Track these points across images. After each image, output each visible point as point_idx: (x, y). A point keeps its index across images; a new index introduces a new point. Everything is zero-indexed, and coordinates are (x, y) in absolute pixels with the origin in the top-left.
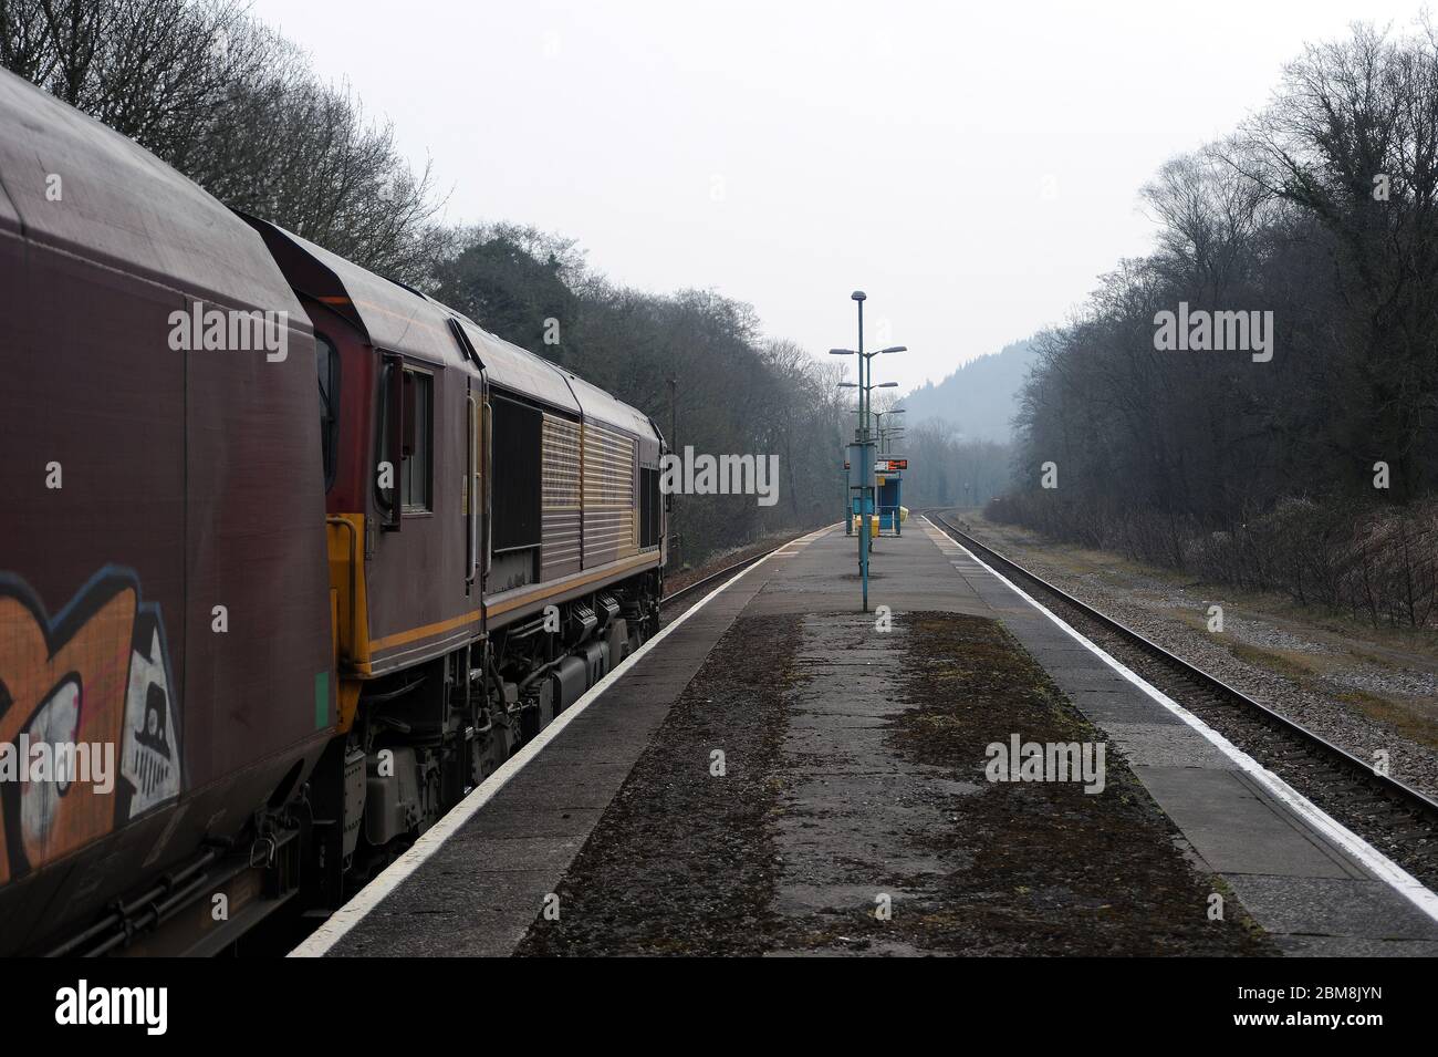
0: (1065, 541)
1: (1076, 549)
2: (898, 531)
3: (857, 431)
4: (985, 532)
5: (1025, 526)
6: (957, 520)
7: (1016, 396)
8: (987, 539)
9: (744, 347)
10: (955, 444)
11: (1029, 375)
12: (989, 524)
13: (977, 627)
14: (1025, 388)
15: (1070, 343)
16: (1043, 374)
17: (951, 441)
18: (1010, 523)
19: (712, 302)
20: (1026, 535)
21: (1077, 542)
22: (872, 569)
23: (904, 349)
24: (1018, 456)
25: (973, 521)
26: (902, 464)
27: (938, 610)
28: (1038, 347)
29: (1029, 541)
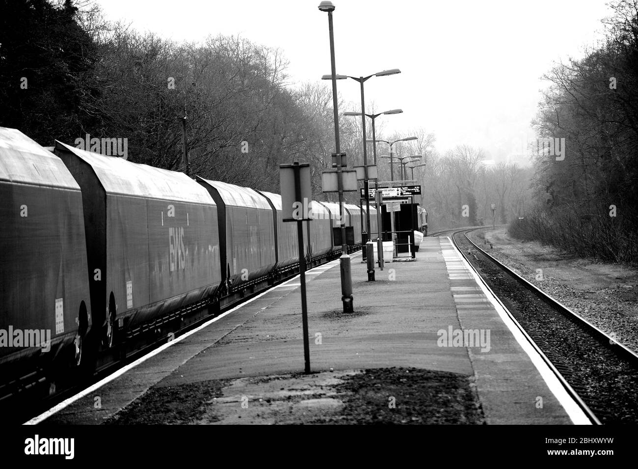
0: (583, 257)
1: (592, 263)
2: (414, 256)
3: (334, 156)
4: (508, 249)
5: (544, 243)
6: (484, 238)
7: (534, 123)
8: (507, 256)
9: (275, 88)
10: (482, 169)
11: (543, 101)
12: (513, 240)
13: (437, 392)
14: (542, 116)
15: (581, 69)
16: (557, 100)
17: (477, 168)
18: (532, 240)
19: (241, 45)
20: (546, 250)
21: (594, 255)
22: (356, 304)
23: (398, 72)
24: (538, 177)
25: (498, 239)
26: (416, 190)
27: (398, 365)
28: (551, 75)
29: (548, 257)
